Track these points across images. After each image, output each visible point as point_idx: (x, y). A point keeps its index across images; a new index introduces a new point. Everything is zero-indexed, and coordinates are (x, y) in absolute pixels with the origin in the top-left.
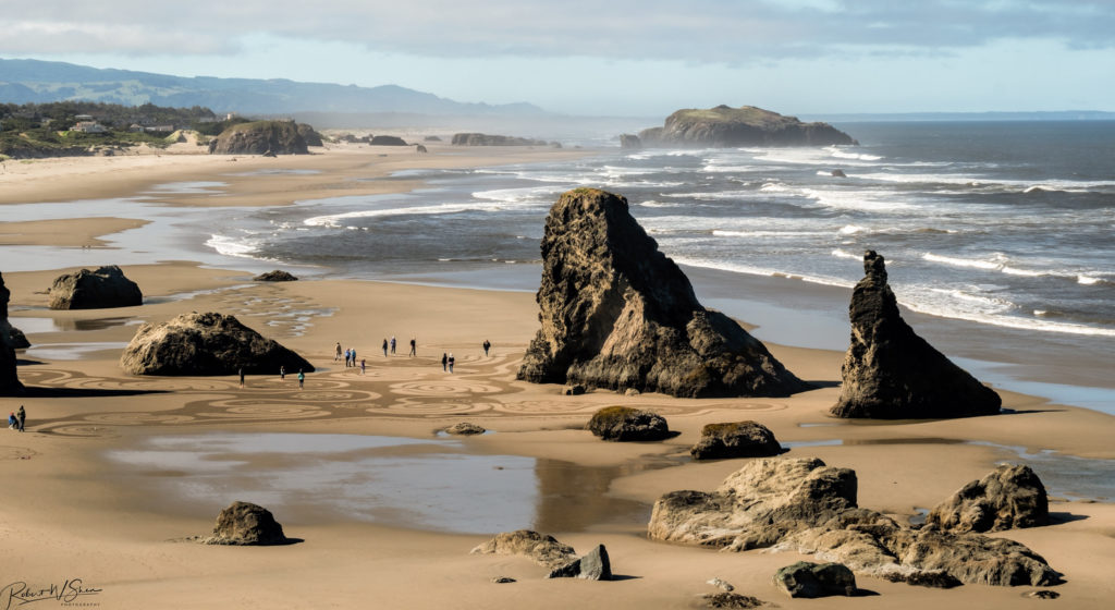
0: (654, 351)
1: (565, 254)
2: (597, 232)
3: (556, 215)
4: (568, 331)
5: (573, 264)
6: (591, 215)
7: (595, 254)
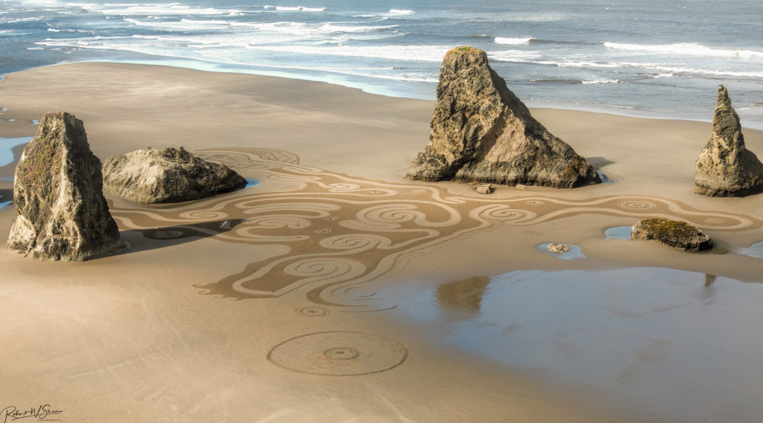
0: (534, 158)
1: (458, 94)
2: (482, 78)
3: (448, 67)
4: (465, 147)
5: (465, 101)
6: (477, 66)
7: (483, 93)
